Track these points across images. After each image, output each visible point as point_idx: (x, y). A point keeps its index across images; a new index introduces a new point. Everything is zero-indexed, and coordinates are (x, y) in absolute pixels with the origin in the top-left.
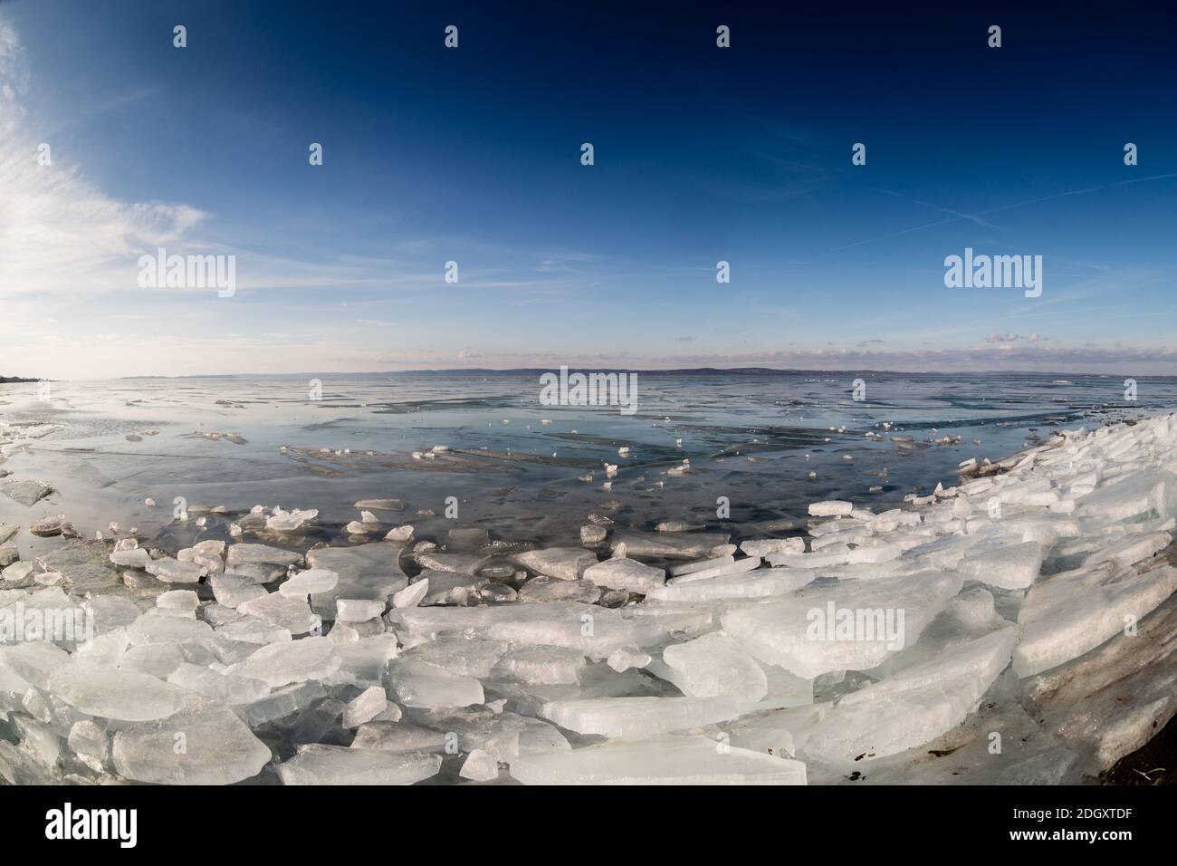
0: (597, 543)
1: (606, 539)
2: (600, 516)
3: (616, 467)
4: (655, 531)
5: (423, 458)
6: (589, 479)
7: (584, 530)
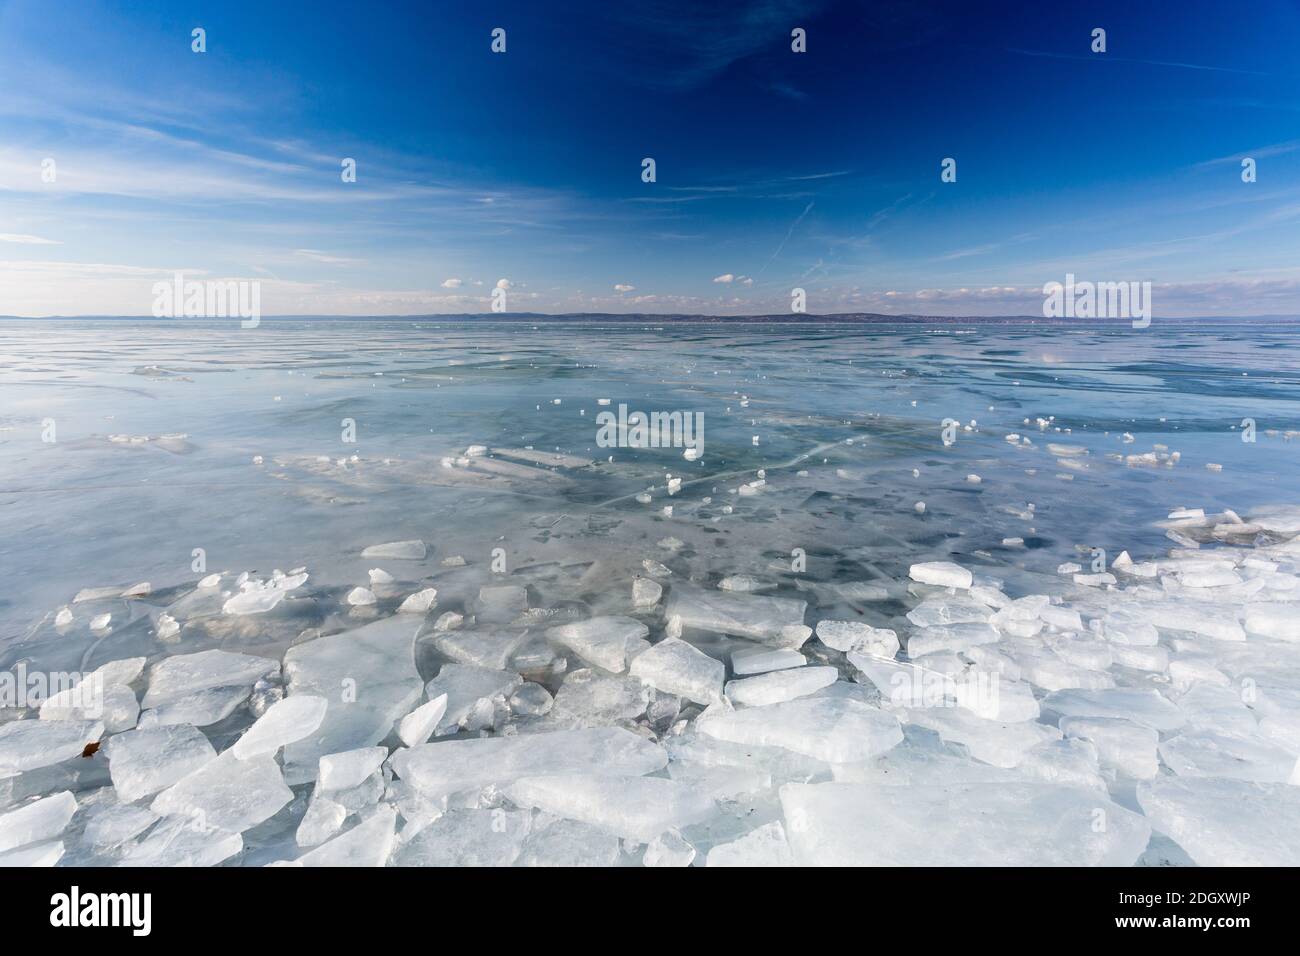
0: (651, 606)
1: (661, 601)
2: (658, 561)
3: (679, 480)
4: (718, 589)
5: (455, 466)
6: (647, 499)
7: (637, 586)
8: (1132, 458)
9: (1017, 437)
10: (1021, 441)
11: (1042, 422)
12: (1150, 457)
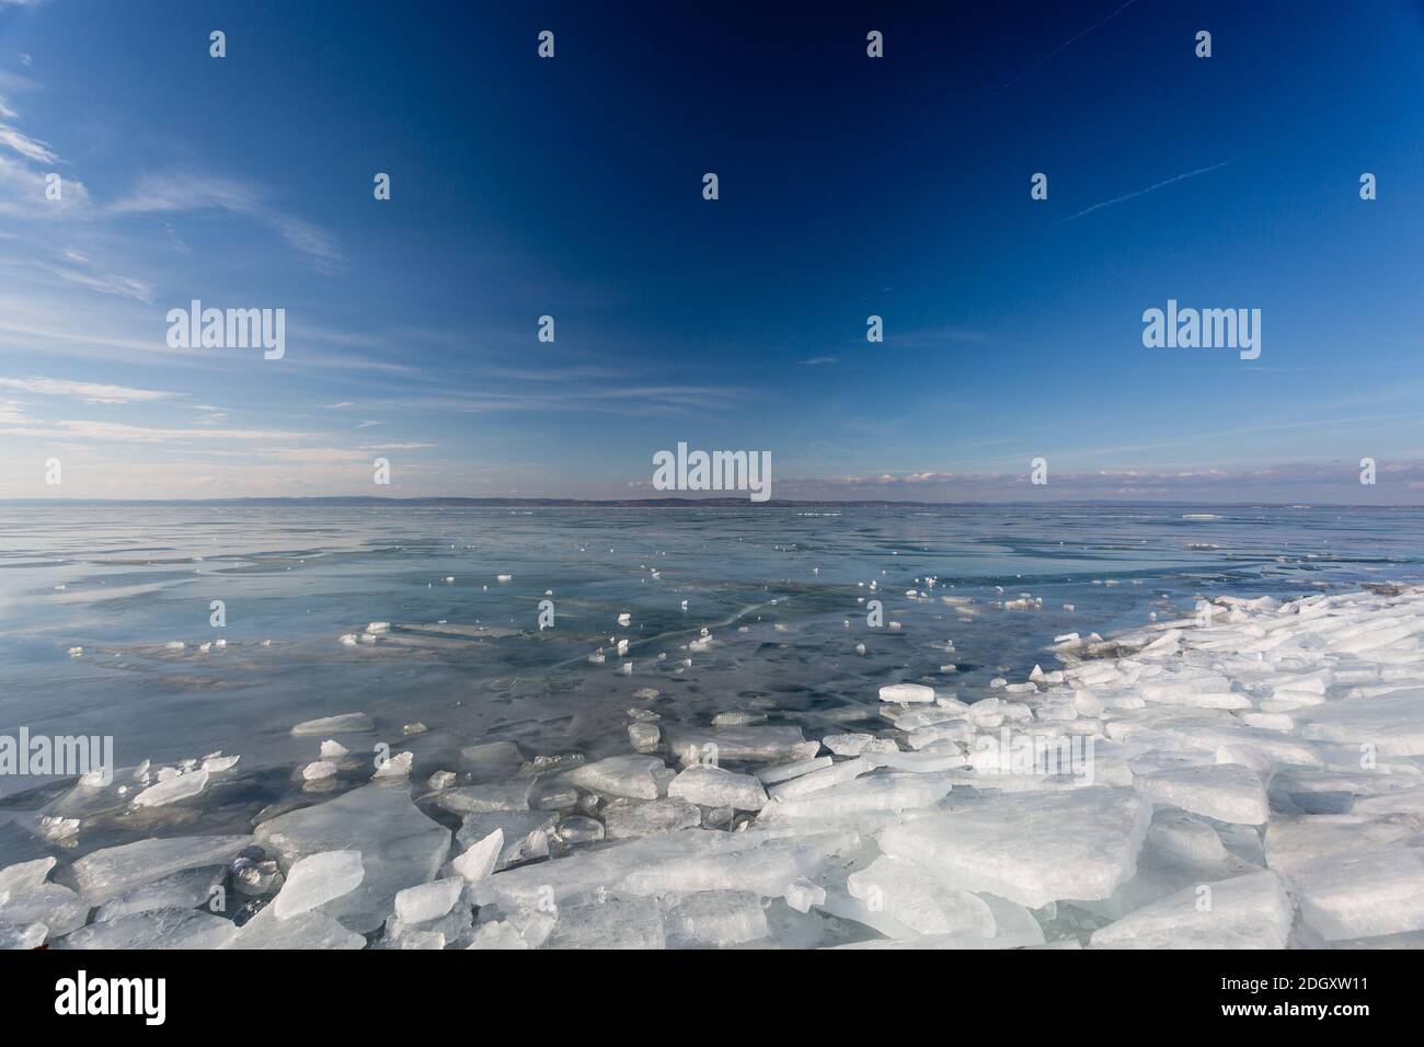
4: (712, 725)
6: (601, 659)
7: (632, 730)
8: (1009, 604)
9: (915, 592)
10: (919, 595)
11: (931, 581)
12: (1021, 602)
